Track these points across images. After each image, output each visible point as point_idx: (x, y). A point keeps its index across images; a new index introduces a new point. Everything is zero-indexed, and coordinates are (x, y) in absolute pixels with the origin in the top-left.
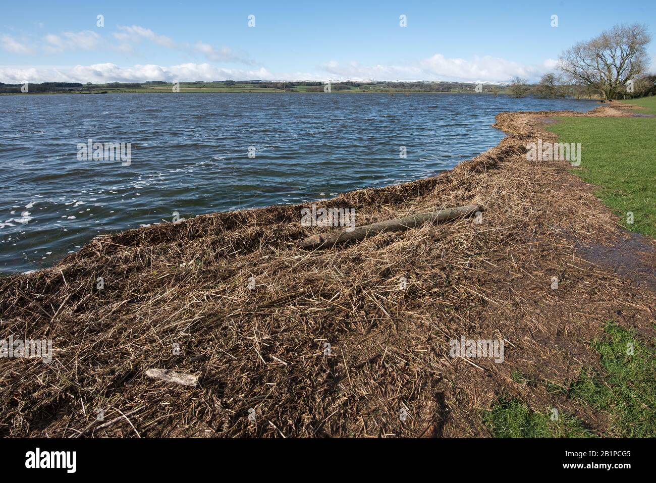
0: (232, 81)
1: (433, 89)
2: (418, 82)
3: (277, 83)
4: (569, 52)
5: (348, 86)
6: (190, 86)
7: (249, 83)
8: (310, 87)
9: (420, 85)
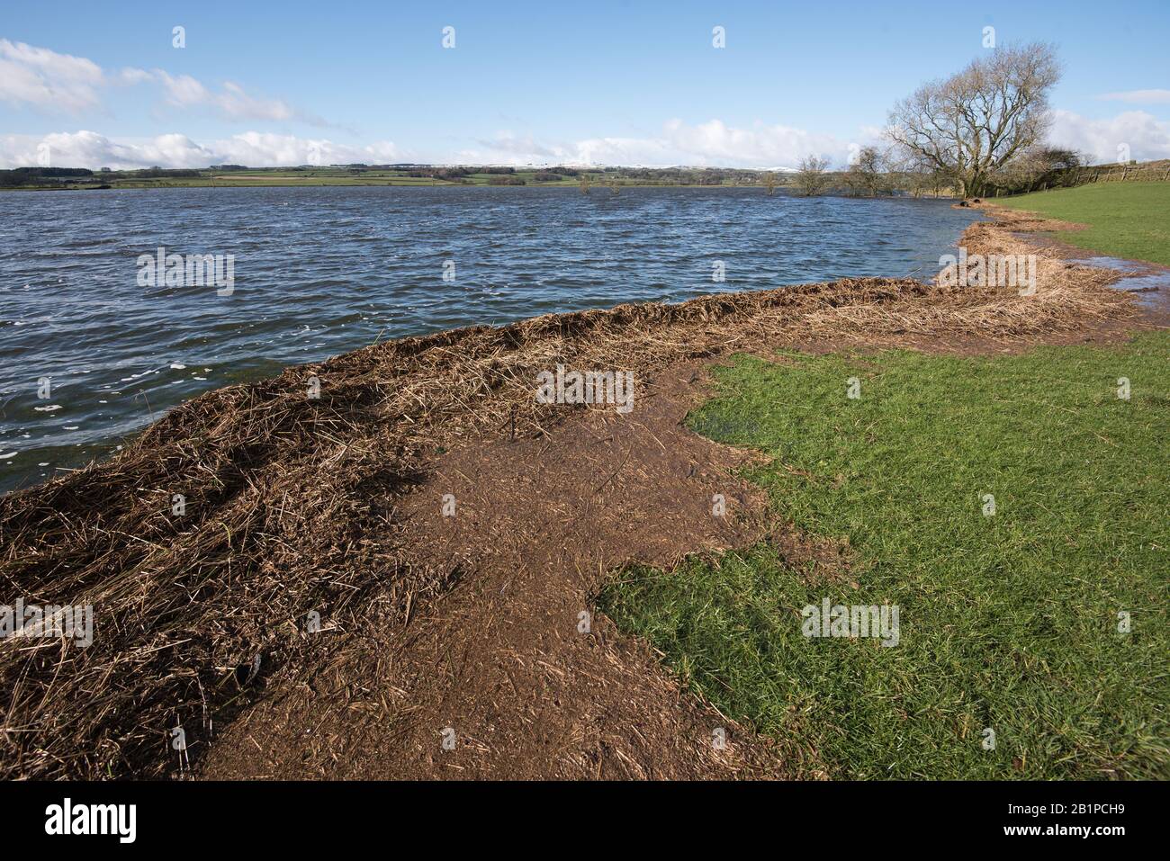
0: (363, 166)
1: (694, 181)
2: (672, 168)
3: (439, 169)
4: (908, 104)
5: (559, 175)
6: (289, 174)
7: (391, 169)
8: (494, 176)
9: (674, 173)
